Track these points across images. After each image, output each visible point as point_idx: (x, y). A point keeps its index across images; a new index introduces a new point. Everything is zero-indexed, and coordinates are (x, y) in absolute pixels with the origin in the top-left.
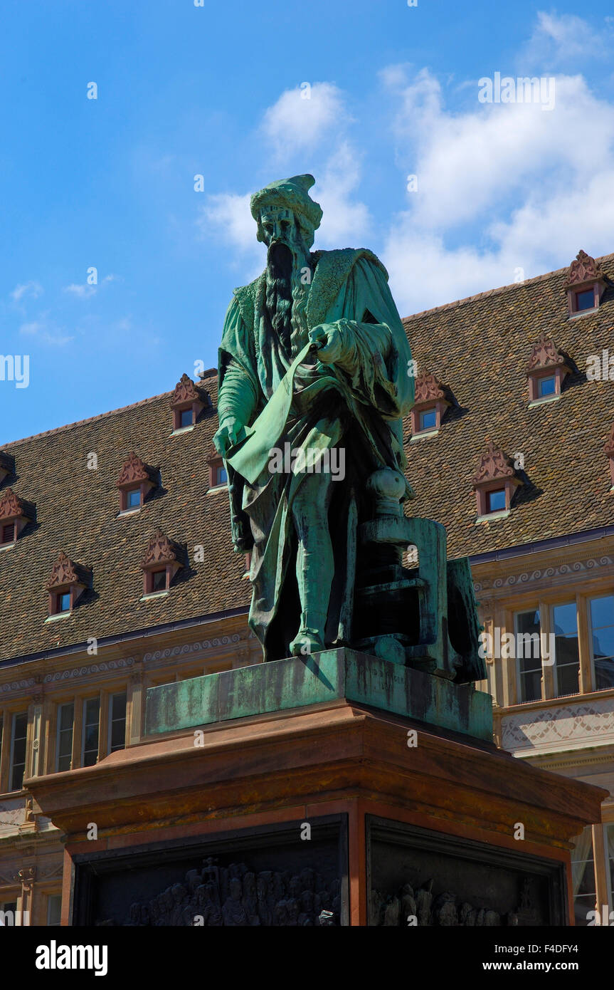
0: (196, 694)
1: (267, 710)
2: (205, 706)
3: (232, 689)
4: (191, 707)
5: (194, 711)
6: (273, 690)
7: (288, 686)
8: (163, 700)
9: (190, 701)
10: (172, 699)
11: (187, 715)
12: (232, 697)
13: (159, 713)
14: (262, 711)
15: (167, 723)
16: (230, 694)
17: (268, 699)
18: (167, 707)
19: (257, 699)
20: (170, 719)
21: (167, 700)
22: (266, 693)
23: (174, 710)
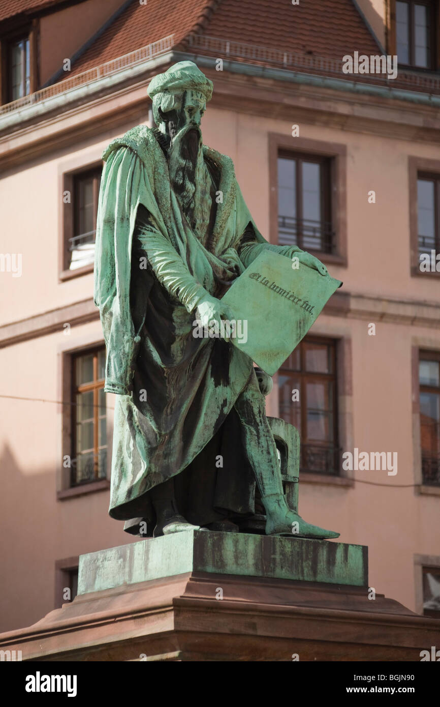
0: (240, 547)
1: (306, 579)
2: (251, 561)
3: (274, 553)
4: (236, 558)
5: (240, 561)
6: (310, 563)
7: (322, 564)
8: (209, 544)
9: (236, 551)
10: (218, 546)
11: (233, 564)
12: (274, 559)
13: (206, 554)
14: (301, 578)
15: (214, 565)
16: (273, 556)
17: (306, 570)
18: (213, 551)
19: (297, 567)
20: (217, 562)
21: (214, 545)
22: (304, 564)
23: (221, 556)
